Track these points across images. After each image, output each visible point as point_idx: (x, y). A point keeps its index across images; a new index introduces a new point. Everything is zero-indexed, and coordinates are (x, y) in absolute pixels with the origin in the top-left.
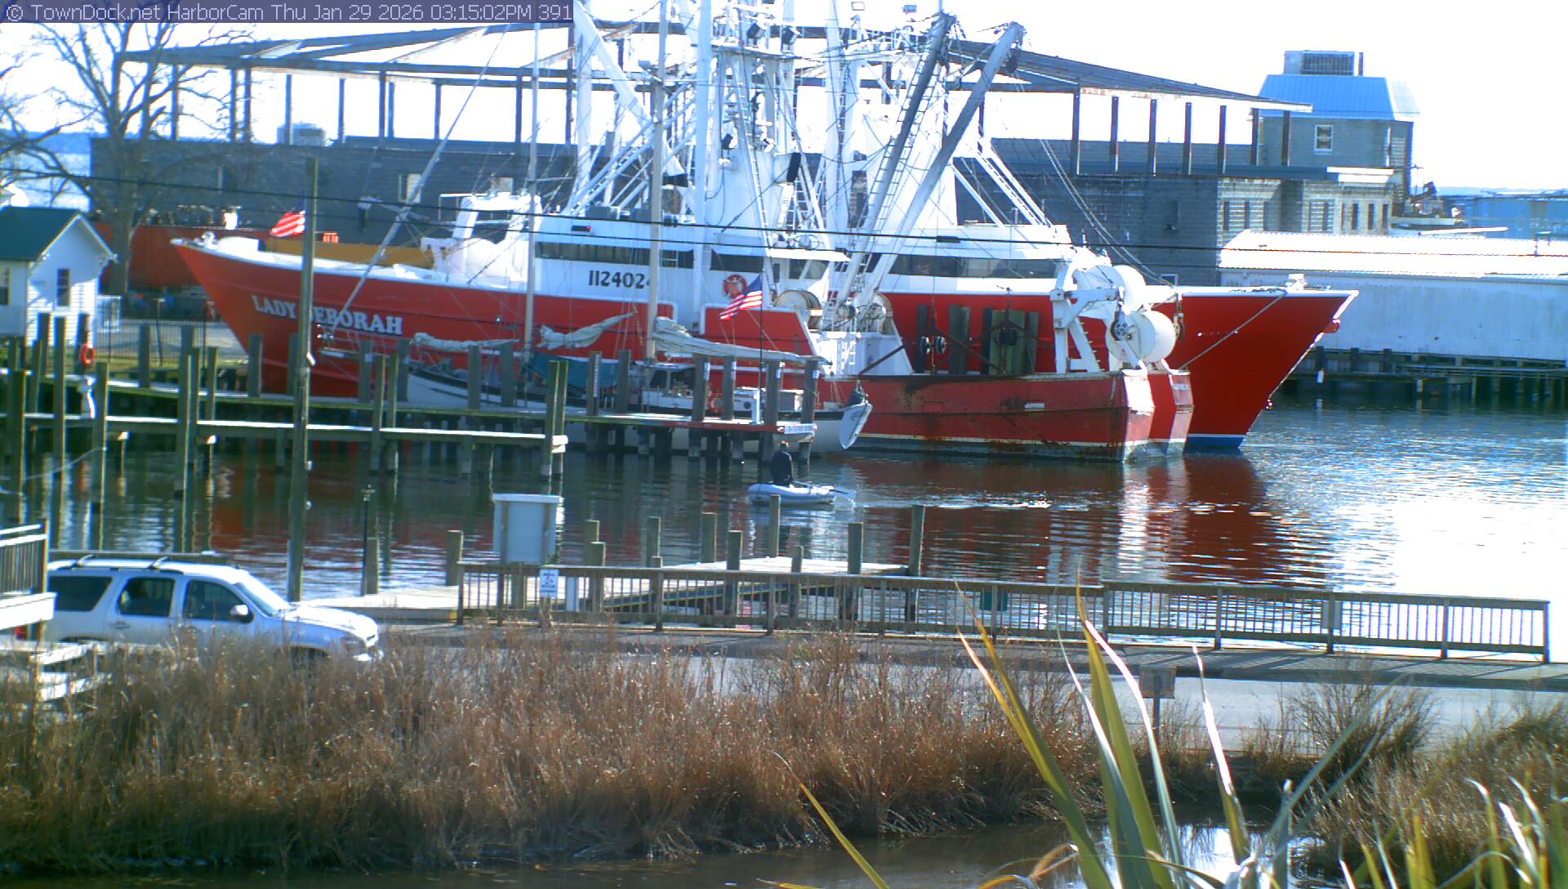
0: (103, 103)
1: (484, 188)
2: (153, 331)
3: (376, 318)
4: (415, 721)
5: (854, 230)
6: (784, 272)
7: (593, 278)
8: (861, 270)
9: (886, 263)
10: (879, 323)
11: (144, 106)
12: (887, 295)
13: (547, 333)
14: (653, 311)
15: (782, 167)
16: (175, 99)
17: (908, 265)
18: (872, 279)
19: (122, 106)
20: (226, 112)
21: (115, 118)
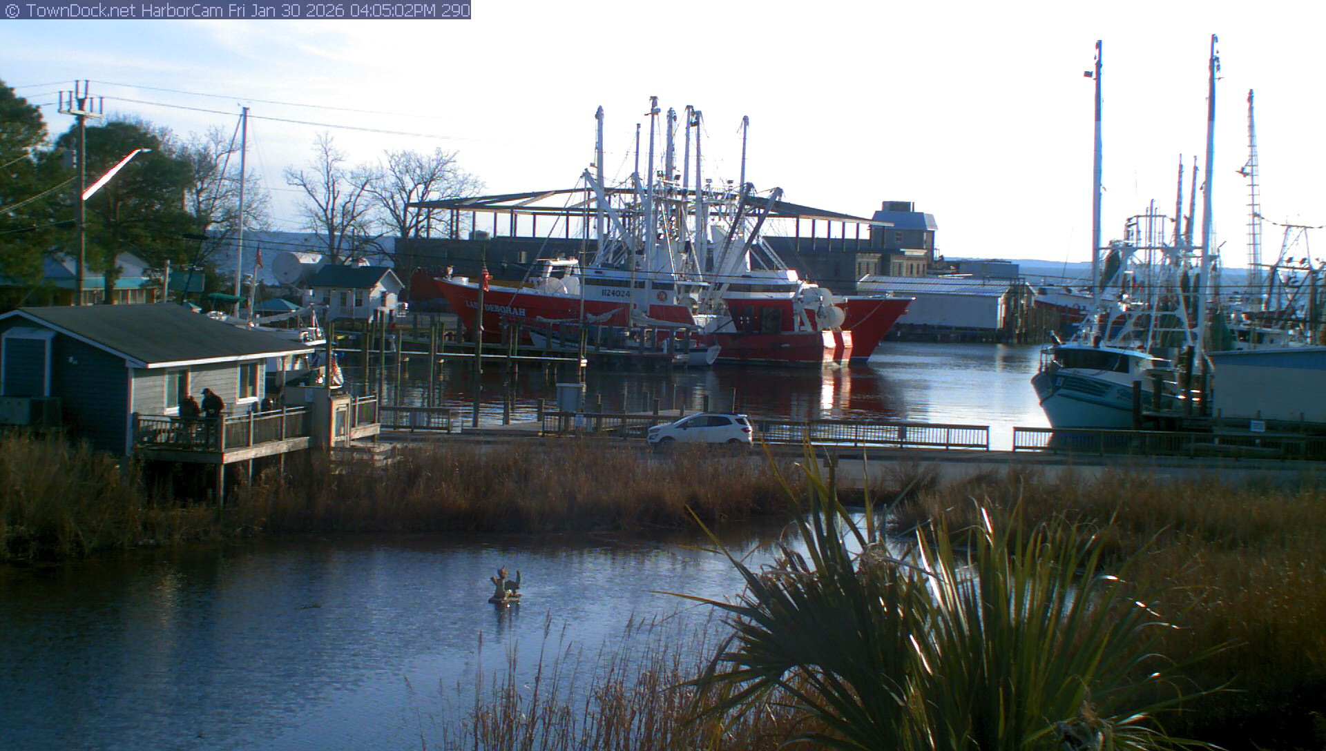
0: (400, 224)
1: (555, 258)
2: (419, 317)
3: (515, 309)
4: (525, 476)
5: (708, 273)
6: (682, 290)
7: (604, 293)
8: (714, 289)
9: (726, 286)
10: (723, 312)
11: (416, 225)
12: (724, 299)
13: (589, 316)
14: (632, 307)
15: (682, 247)
16: (428, 222)
17: (733, 288)
18: (719, 293)
19: (408, 225)
20: (449, 227)
21: (405, 230)
